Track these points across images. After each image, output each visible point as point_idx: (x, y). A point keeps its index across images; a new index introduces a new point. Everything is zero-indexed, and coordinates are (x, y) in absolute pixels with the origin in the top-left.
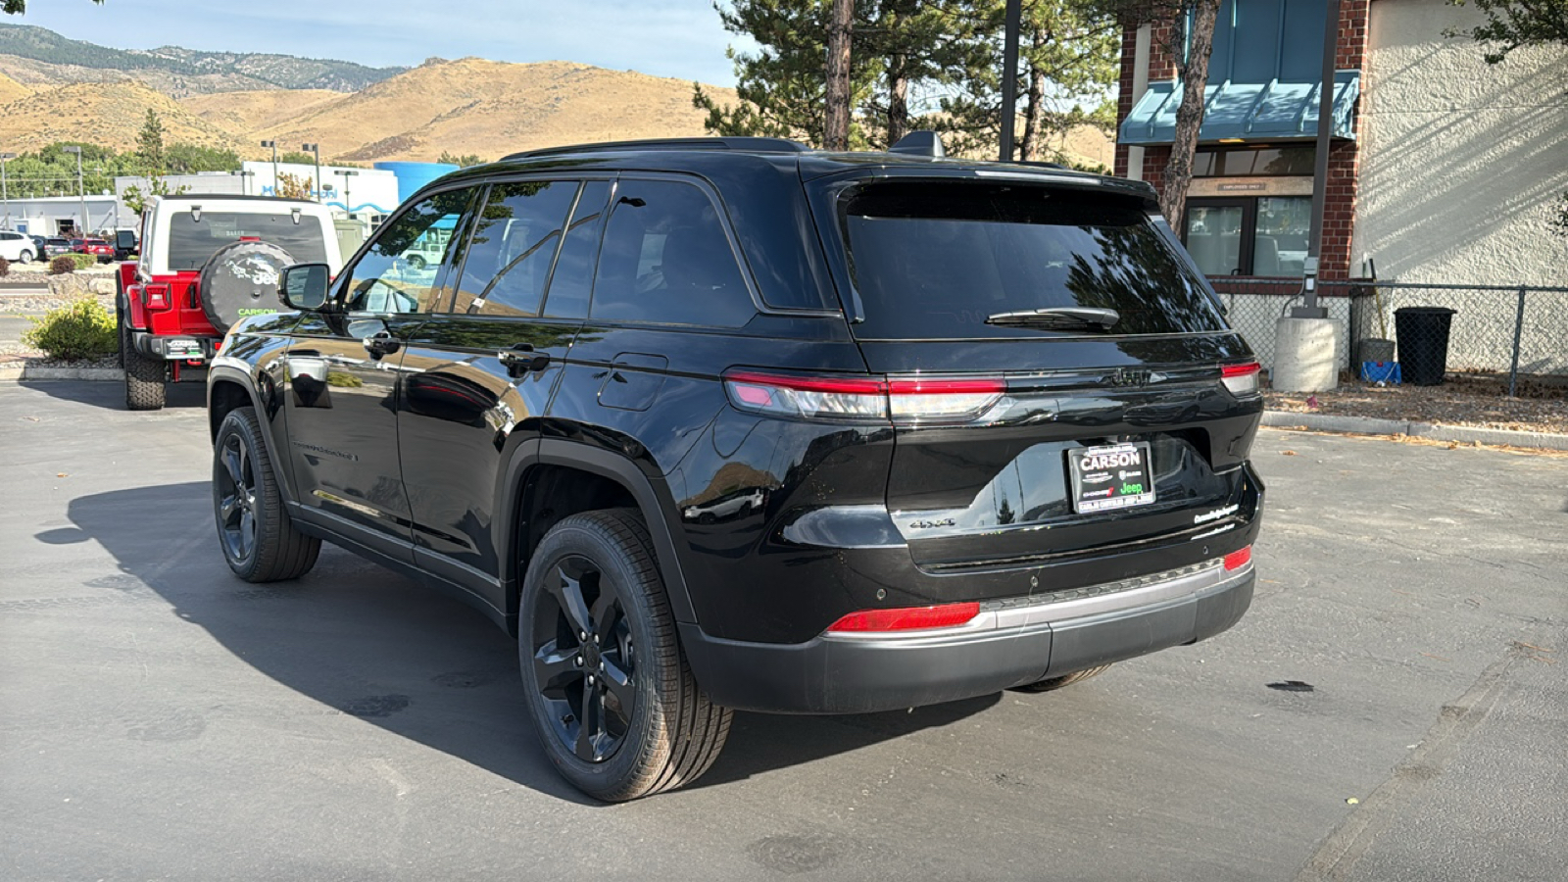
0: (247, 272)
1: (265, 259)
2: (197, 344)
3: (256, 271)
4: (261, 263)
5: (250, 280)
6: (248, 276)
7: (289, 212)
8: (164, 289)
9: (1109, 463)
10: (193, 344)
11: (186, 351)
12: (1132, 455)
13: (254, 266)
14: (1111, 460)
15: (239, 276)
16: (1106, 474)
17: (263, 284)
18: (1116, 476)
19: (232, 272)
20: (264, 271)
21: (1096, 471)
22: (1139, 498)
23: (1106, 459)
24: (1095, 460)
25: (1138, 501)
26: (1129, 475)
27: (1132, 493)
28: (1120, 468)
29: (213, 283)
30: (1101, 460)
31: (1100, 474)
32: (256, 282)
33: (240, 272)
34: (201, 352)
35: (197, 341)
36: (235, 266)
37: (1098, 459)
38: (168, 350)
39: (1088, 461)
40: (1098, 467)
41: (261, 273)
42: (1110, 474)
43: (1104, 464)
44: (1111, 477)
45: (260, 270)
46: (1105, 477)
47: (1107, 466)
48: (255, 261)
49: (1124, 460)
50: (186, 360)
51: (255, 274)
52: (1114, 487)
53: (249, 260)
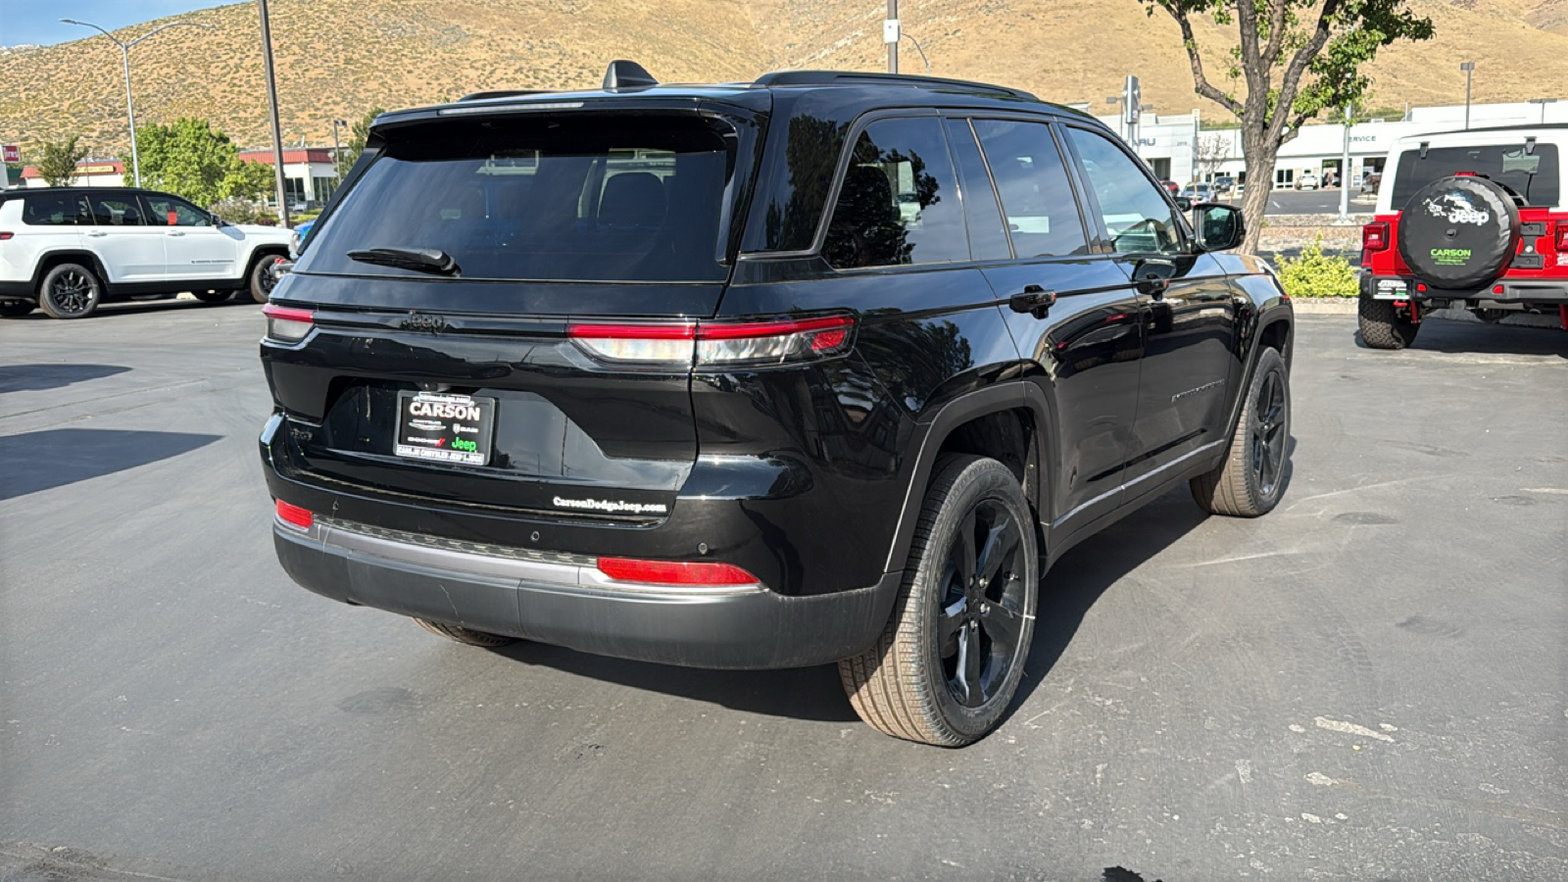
0: (1443, 210)
1: (1464, 195)
2: (1405, 285)
3: (1453, 209)
4: (1458, 200)
5: (1447, 218)
6: (1444, 214)
7: (1523, 141)
8: (1380, 229)
9: (444, 412)
10: (1401, 285)
11: (1394, 291)
12: (471, 410)
13: (1451, 203)
14: (447, 409)
15: (1435, 215)
16: (440, 423)
17: (1459, 222)
18: (450, 427)
19: (1428, 211)
20: (1461, 208)
21: (425, 417)
22: (468, 456)
23: (442, 408)
24: (426, 406)
25: (465, 459)
26: (464, 429)
27: (463, 450)
28: (454, 420)
29: (1408, 222)
30: (435, 407)
31: (430, 422)
32: (1451, 219)
33: (1436, 209)
34: (1407, 293)
35: (1406, 281)
36: (1431, 204)
37: (431, 406)
38: (1377, 291)
39: (419, 405)
40: (430, 414)
41: (1458, 211)
42: (443, 425)
43: (437, 411)
44: (444, 427)
45: (1457, 207)
46: (436, 426)
47: (442, 415)
48: (1452, 198)
49: (461, 413)
50: (1394, 301)
51: (1452, 212)
52: (447, 439)
53: (1447, 197)
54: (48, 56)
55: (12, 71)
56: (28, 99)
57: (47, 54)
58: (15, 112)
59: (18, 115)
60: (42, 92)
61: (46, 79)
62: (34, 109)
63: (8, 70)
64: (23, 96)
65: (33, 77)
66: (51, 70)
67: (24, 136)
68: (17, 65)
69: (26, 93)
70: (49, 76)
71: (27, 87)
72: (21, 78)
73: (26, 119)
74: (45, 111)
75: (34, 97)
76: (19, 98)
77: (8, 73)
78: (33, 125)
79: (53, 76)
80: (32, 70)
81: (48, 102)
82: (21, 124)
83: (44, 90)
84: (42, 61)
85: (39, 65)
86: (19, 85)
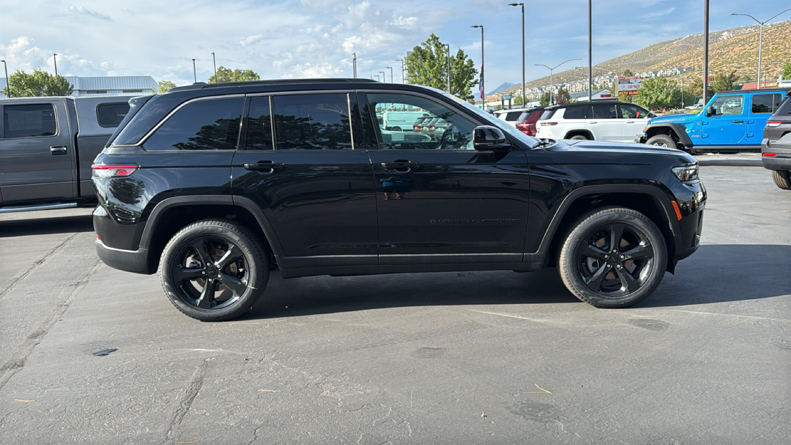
54: (787, 26)
55: (768, 36)
56: (773, 49)
57: (787, 25)
58: (765, 56)
59: (766, 57)
60: (781, 45)
61: (784, 38)
62: (775, 54)
63: (766, 35)
64: (771, 48)
65: (777, 38)
66: (787, 33)
67: (767, 67)
68: (771, 32)
69: (773, 46)
70: (786, 36)
71: (774, 43)
72: (772, 39)
73: (770, 59)
74: (780, 54)
75: (776, 48)
76: (769, 49)
77: (765, 37)
78: (773, 62)
79: (787, 36)
80: (777, 34)
81: (782, 50)
82: (767, 62)
83: (782, 44)
84: (783, 29)
85: (782, 31)
86: (770, 43)
